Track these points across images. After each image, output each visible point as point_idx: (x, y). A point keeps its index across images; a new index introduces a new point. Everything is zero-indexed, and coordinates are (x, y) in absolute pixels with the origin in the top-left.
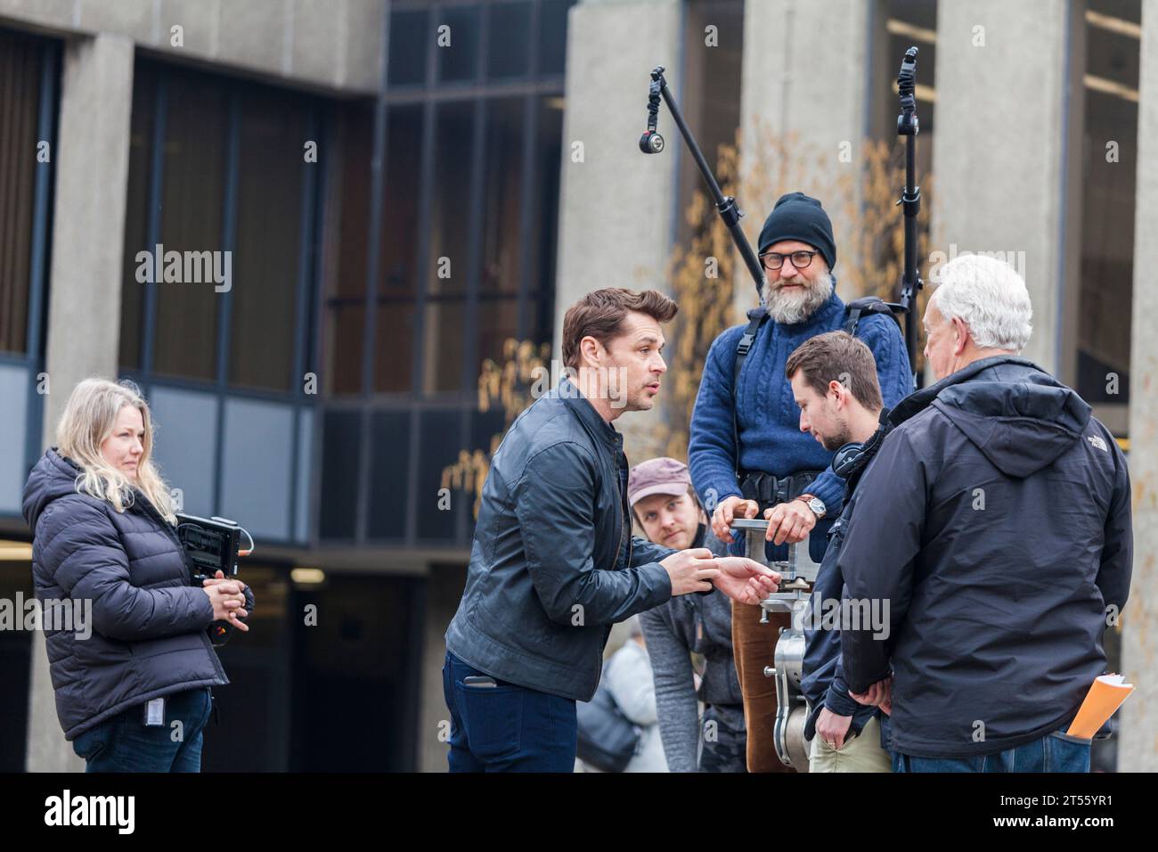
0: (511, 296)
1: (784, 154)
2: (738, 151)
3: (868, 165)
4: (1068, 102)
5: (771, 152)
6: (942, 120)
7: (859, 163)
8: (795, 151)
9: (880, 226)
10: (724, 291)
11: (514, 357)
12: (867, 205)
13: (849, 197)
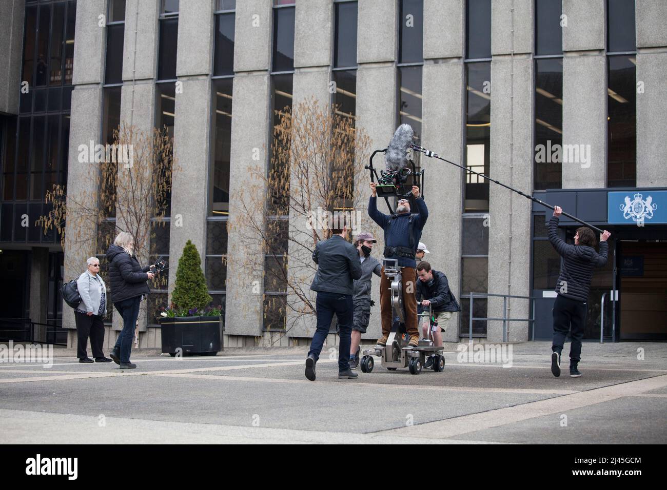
0: (55, 172)
1: (131, 131)
2: (119, 131)
3: (155, 134)
4: (211, 117)
5: (128, 131)
6: (177, 122)
7: (153, 135)
8: (134, 131)
9: (158, 152)
10: (115, 170)
11: (55, 189)
12: (154, 146)
13: (150, 143)
